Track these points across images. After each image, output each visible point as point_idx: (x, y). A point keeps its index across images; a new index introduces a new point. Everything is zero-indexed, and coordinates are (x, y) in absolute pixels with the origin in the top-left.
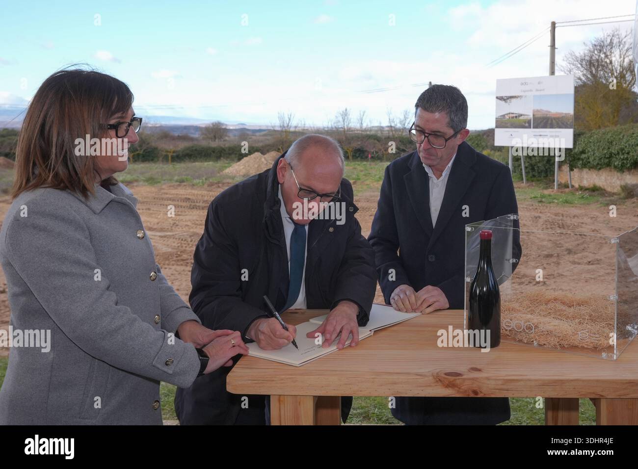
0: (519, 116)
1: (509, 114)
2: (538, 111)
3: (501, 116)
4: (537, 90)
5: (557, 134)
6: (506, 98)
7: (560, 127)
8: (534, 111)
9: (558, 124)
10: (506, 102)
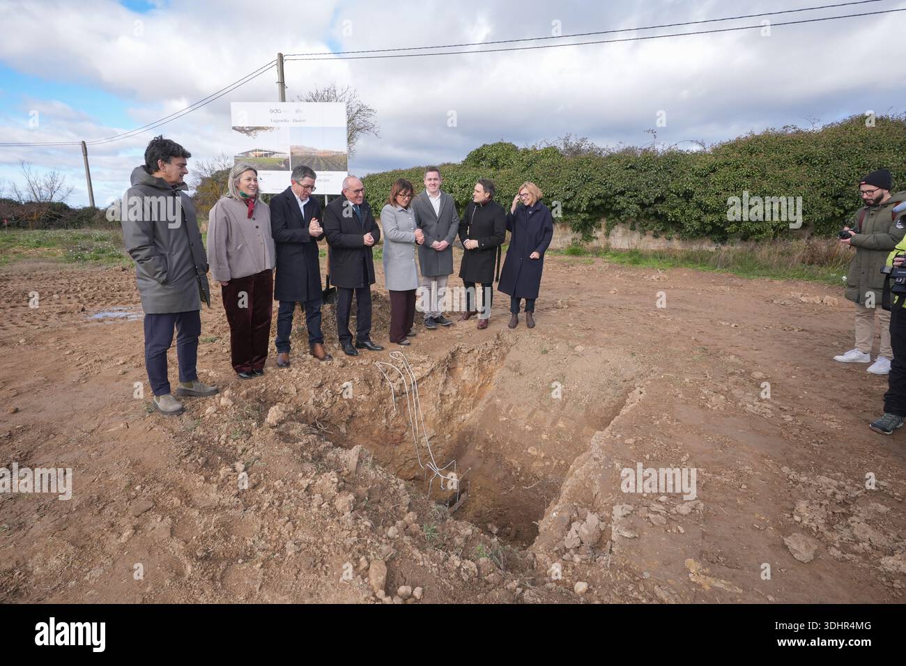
0: (270, 154)
1: (256, 151)
2: (297, 148)
3: (242, 153)
4: (295, 121)
5: (327, 178)
6: (248, 129)
7: (330, 169)
8: (292, 148)
9: (327, 164)
10: (248, 135)
